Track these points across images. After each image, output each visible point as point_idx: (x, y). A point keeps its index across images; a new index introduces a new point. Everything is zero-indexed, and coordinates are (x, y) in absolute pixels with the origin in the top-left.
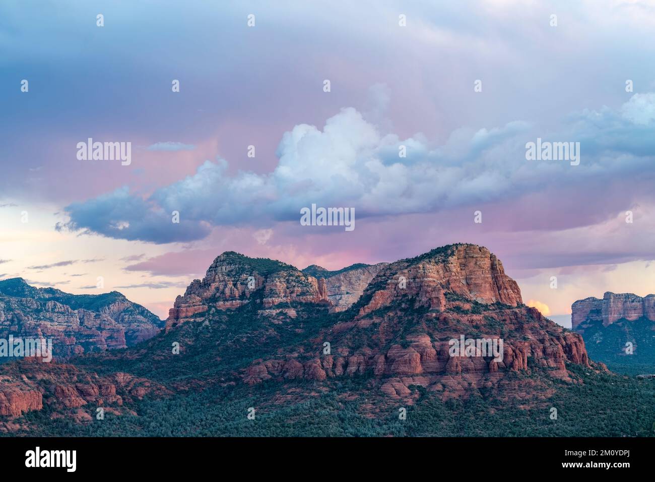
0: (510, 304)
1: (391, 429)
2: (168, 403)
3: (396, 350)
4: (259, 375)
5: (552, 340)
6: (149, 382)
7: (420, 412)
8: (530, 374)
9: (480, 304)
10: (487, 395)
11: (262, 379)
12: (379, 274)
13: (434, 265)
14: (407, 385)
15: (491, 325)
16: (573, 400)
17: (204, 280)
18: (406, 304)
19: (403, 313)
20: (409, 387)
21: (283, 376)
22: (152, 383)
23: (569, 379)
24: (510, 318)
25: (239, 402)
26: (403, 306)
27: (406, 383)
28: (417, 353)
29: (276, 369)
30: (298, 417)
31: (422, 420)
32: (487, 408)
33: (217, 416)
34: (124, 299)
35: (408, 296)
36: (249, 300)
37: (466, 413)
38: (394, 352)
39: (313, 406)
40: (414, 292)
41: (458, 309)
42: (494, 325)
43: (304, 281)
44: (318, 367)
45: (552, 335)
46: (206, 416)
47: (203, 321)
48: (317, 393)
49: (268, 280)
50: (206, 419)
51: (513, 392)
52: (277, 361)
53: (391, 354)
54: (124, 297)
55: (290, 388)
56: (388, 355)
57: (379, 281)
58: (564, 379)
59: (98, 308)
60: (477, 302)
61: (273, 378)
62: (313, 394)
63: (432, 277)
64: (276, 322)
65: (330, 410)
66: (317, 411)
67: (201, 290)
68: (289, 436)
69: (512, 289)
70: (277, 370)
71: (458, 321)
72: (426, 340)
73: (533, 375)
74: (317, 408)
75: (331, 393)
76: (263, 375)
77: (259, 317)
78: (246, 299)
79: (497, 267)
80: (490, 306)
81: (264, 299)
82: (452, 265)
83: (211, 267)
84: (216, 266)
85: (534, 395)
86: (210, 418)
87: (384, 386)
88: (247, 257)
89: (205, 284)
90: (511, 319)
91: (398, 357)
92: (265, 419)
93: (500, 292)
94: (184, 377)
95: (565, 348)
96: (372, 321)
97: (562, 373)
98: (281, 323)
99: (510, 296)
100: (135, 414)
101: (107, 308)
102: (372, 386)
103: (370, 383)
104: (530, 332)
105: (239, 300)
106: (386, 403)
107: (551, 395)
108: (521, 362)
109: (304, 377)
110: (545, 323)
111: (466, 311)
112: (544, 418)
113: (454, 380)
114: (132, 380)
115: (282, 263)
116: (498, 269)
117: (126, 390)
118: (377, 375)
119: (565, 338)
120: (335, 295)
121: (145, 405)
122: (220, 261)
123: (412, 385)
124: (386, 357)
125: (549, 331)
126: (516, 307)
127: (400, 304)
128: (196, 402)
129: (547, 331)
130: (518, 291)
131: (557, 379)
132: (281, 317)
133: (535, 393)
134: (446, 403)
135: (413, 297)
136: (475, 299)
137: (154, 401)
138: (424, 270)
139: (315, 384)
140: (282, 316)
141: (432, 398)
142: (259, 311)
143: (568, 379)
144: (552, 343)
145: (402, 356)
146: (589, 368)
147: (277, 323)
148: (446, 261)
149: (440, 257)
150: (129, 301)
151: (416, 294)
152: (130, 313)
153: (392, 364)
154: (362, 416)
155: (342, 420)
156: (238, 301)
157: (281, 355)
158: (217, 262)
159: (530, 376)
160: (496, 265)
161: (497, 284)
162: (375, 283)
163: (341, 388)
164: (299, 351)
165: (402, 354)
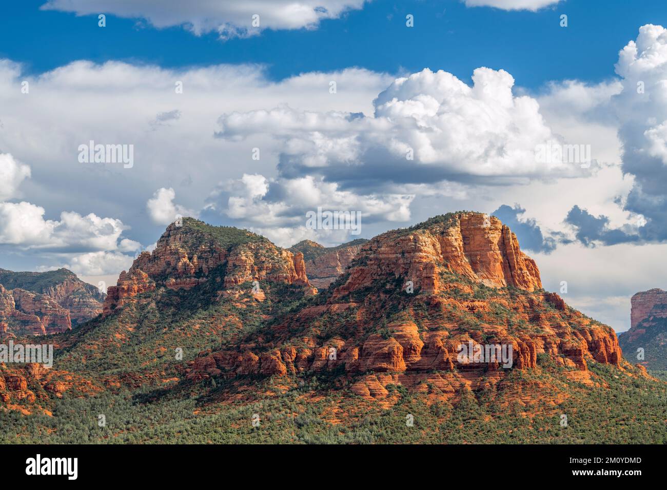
0: (524, 289)
1: (357, 438)
2: (92, 401)
3: (374, 340)
4: (205, 369)
5: (574, 334)
6: (71, 375)
7: (396, 418)
8: (539, 375)
9: (487, 287)
10: (483, 399)
11: (209, 374)
12: (364, 248)
13: (429, 237)
14: (385, 385)
15: (497, 314)
16: (590, 407)
17: (154, 252)
18: (392, 284)
19: (388, 296)
20: (386, 388)
21: (235, 370)
22: (75, 377)
23: (590, 382)
24: (524, 305)
25: (178, 402)
26: (388, 286)
27: (384, 382)
28: (399, 345)
29: (227, 361)
30: (245, 421)
31: (397, 428)
32: (480, 415)
33: (148, 418)
34: (75, 279)
35: (394, 275)
36: (207, 277)
37: (453, 419)
38: (371, 343)
39: (266, 408)
40: (401, 270)
41: (456, 293)
42: (501, 313)
43: (277, 256)
44: (277, 360)
45: (574, 328)
46: (134, 417)
47: (149, 304)
48: (272, 392)
49: (231, 253)
50: (134, 421)
51: (515, 396)
52: (229, 352)
53: (367, 346)
54: (75, 275)
55: (240, 386)
56: (364, 347)
57: (364, 256)
58: (584, 381)
59: (41, 289)
60: (483, 285)
61: (223, 373)
62: (268, 393)
63: (425, 252)
64: (239, 305)
65: (286, 413)
66: (269, 414)
67: (150, 265)
68: (230, 443)
69: (529, 270)
70: (228, 363)
71: (454, 307)
72: (412, 330)
73: (542, 376)
74: (270, 410)
75: (291, 393)
76: (212, 369)
77: (218, 299)
78: (203, 277)
79: (509, 242)
80: (499, 290)
81: (226, 277)
82: (453, 238)
83: (163, 237)
84: (169, 236)
85: (540, 400)
86: (139, 421)
87: (355, 384)
88: (208, 225)
89: (155, 257)
90: (525, 307)
91: (376, 349)
92: (205, 422)
93: (513, 273)
94: (115, 371)
95: (591, 344)
96: (347, 305)
97: (582, 374)
98: (245, 307)
99: (525, 278)
100: (50, 414)
101: (53, 289)
102: (342, 384)
103: (339, 381)
104: (548, 323)
105: (195, 277)
106: (357, 406)
107: (563, 401)
108: (529, 359)
109: (259, 372)
110: (568, 313)
111: (466, 295)
112: (549, 428)
113: (443, 380)
114: (50, 372)
115: (251, 233)
116: (511, 243)
117: (42, 384)
118: (349, 371)
119: (591, 332)
120: (329, 277)
121: (63, 404)
122: (175, 229)
123: (391, 385)
124: (361, 350)
125: (572, 324)
126: (533, 293)
127: (384, 285)
128: (127, 401)
129: (570, 324)
130: (536, 272)
131: (574, 382)
132: (246, 300)
133: (542, 398)
134: (431, 407)
135: (400, 276)
136: (480, 280)
137: (75, 399)
138: (416, 243)
139: (272, 381)
140: (246, 298)
141: (414, 400)
142: (219, 292)
143: (588, 381)
144: (575, 337)
145: (381, 348)
146: (620, 371)
147: (240, 307)
148: (445, 232)
149: (437, 229)
150: (81, 281)
151: (405, 273)
152: (81, 296)
153: (368, 358)
154: (325, 422)
155: (300, 426)
156: (193, 279)
157: (234, 345)
158: (171, 230)
159: (538, 377)
160: (509, 239)
161: (509, 263)
162: (359, 259)
163: (303, 387)
164: (256, 340)
165: (381, 346)
